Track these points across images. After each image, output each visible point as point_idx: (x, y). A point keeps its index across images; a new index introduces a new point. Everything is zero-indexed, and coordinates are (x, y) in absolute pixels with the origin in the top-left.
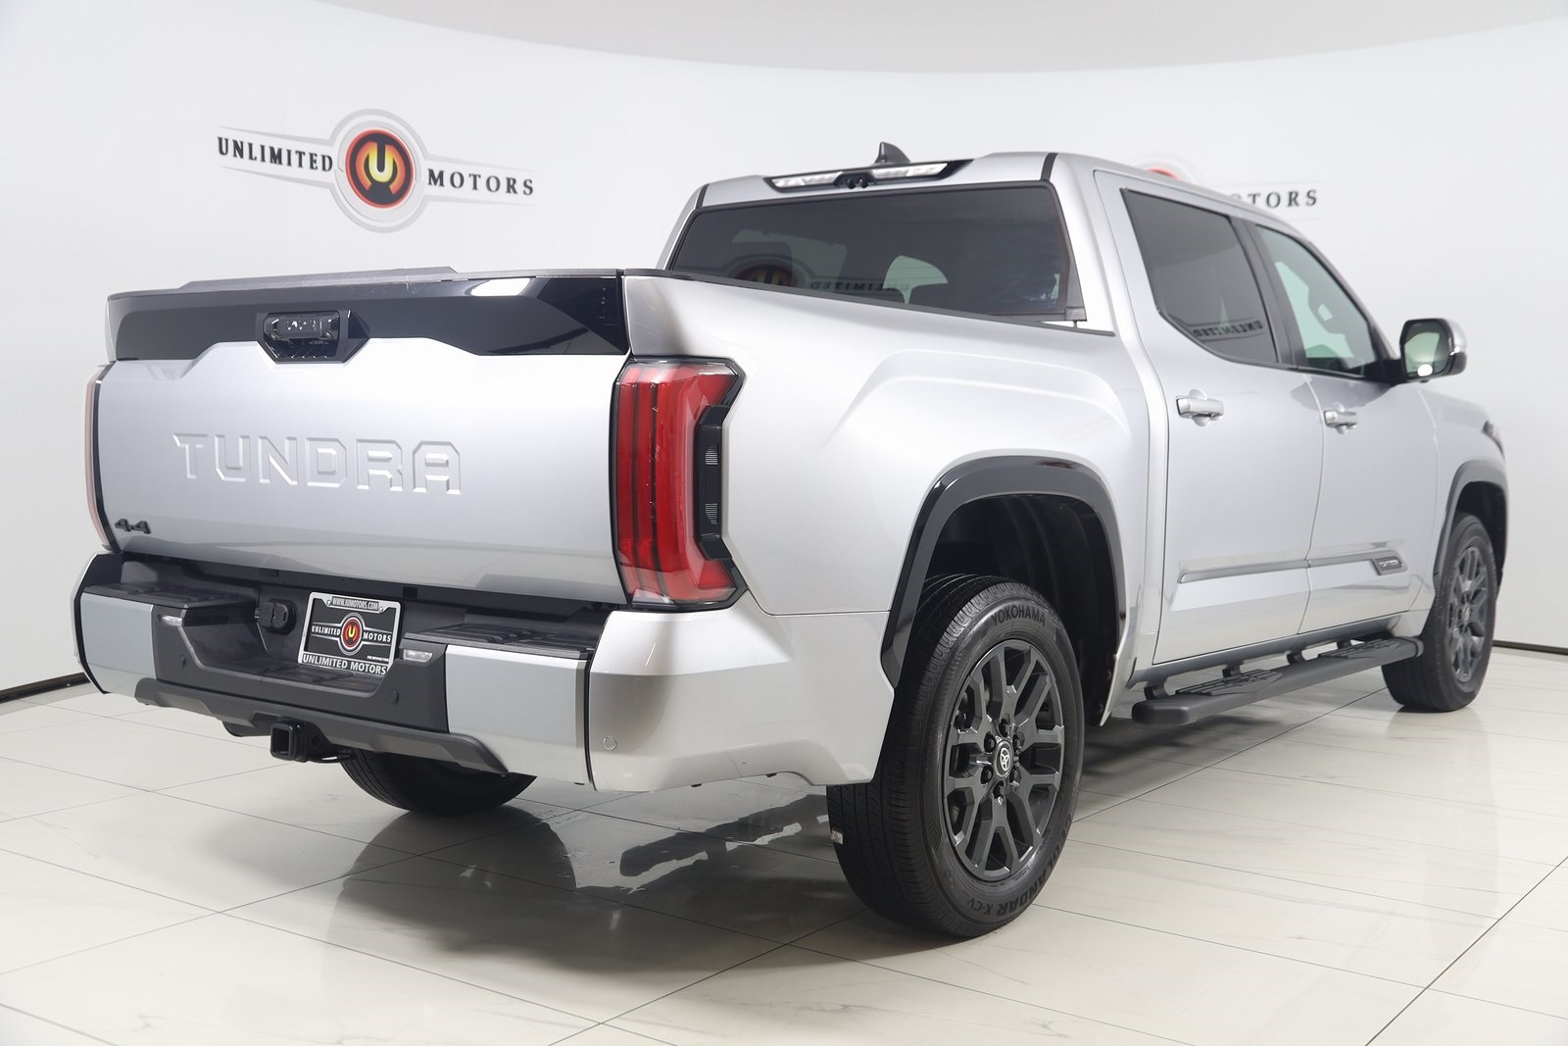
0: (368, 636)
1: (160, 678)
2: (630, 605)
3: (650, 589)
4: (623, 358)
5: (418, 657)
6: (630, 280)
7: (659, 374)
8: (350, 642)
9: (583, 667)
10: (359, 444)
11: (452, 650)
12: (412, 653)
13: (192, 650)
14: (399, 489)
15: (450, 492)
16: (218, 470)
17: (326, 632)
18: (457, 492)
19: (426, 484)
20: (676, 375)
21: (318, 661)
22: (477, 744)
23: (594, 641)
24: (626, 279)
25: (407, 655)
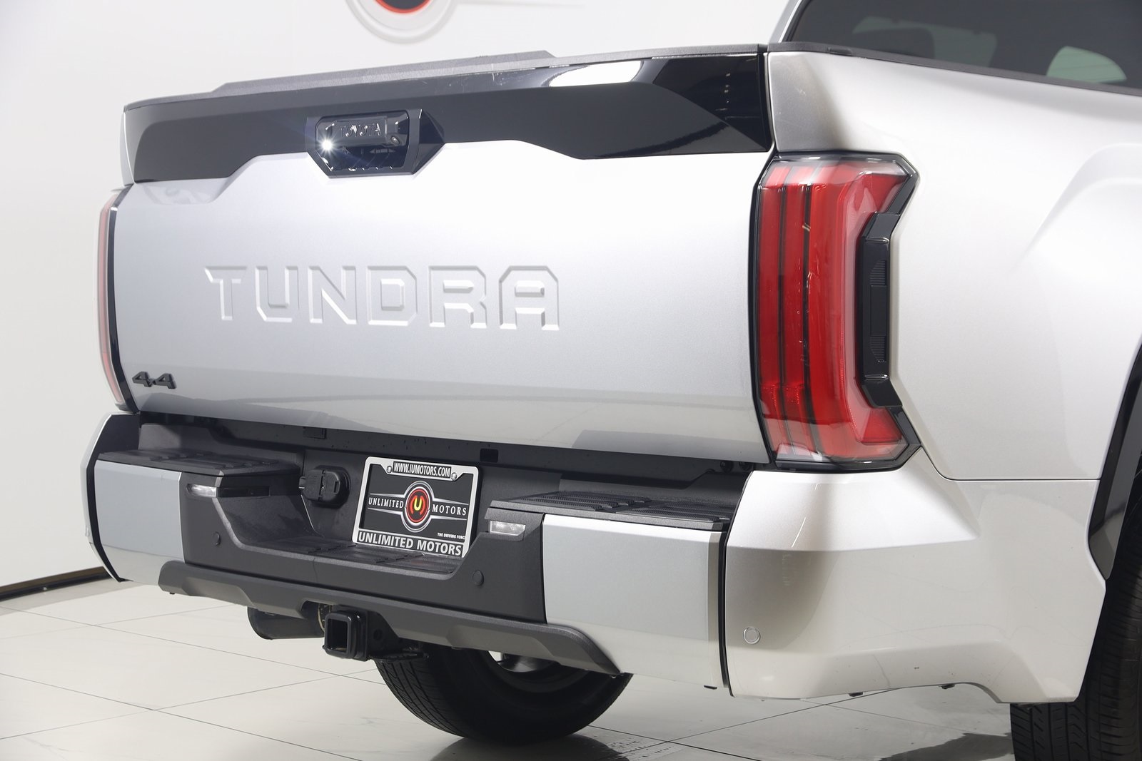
0: (438, 509)
1: (190, 559)
2: (774, 463)
3: (801, 445)
4: (765, 156)
5: (507, 530)
6: (775, 57)
7: (809, 173)
8: (416, 516)
9: (717, 540)
10: (432, 272)
11: (550, 520)
12: (500, 525)
13: (229, 526)
14: (482, 326)
15: (547, 327)
16: (259, 310)
17: (386, 504)
18: (555, 328)
19: (516, 318)
20: (832, 175)
21: (377, 540)
22: (582, 637)
23: (731, 510)
24: (771, 58)
25: (494, 528)
